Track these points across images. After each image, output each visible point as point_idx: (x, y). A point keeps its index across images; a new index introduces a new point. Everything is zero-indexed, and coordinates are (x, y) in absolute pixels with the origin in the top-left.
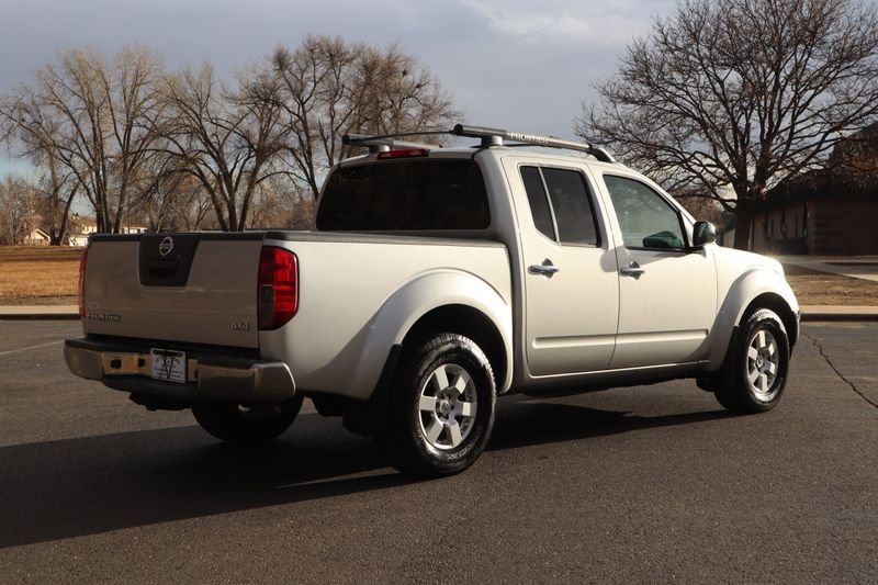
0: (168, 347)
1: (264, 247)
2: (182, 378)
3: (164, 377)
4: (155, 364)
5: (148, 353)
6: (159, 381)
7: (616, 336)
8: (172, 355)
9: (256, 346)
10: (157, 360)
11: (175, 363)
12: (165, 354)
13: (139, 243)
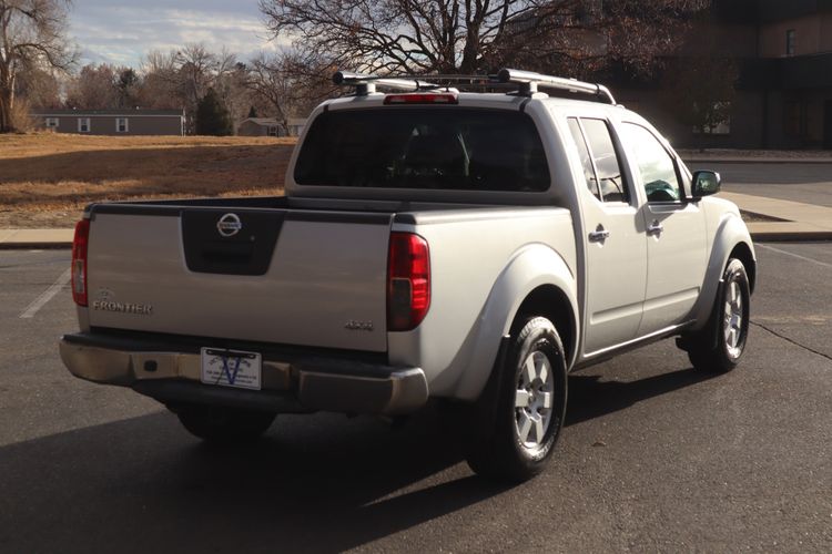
0: (230, 347)
1: (392, 232)
2: (256, 384)
3: (225, 382)
4: (208, 367)
5: (198, 353)
6: (216, 386)
7: (643, 303)
8: (240, 356)
9: (384, 350)
10: (213, 361)
11: (242, 366)
12: (225, 356)
13: (179, 219)
